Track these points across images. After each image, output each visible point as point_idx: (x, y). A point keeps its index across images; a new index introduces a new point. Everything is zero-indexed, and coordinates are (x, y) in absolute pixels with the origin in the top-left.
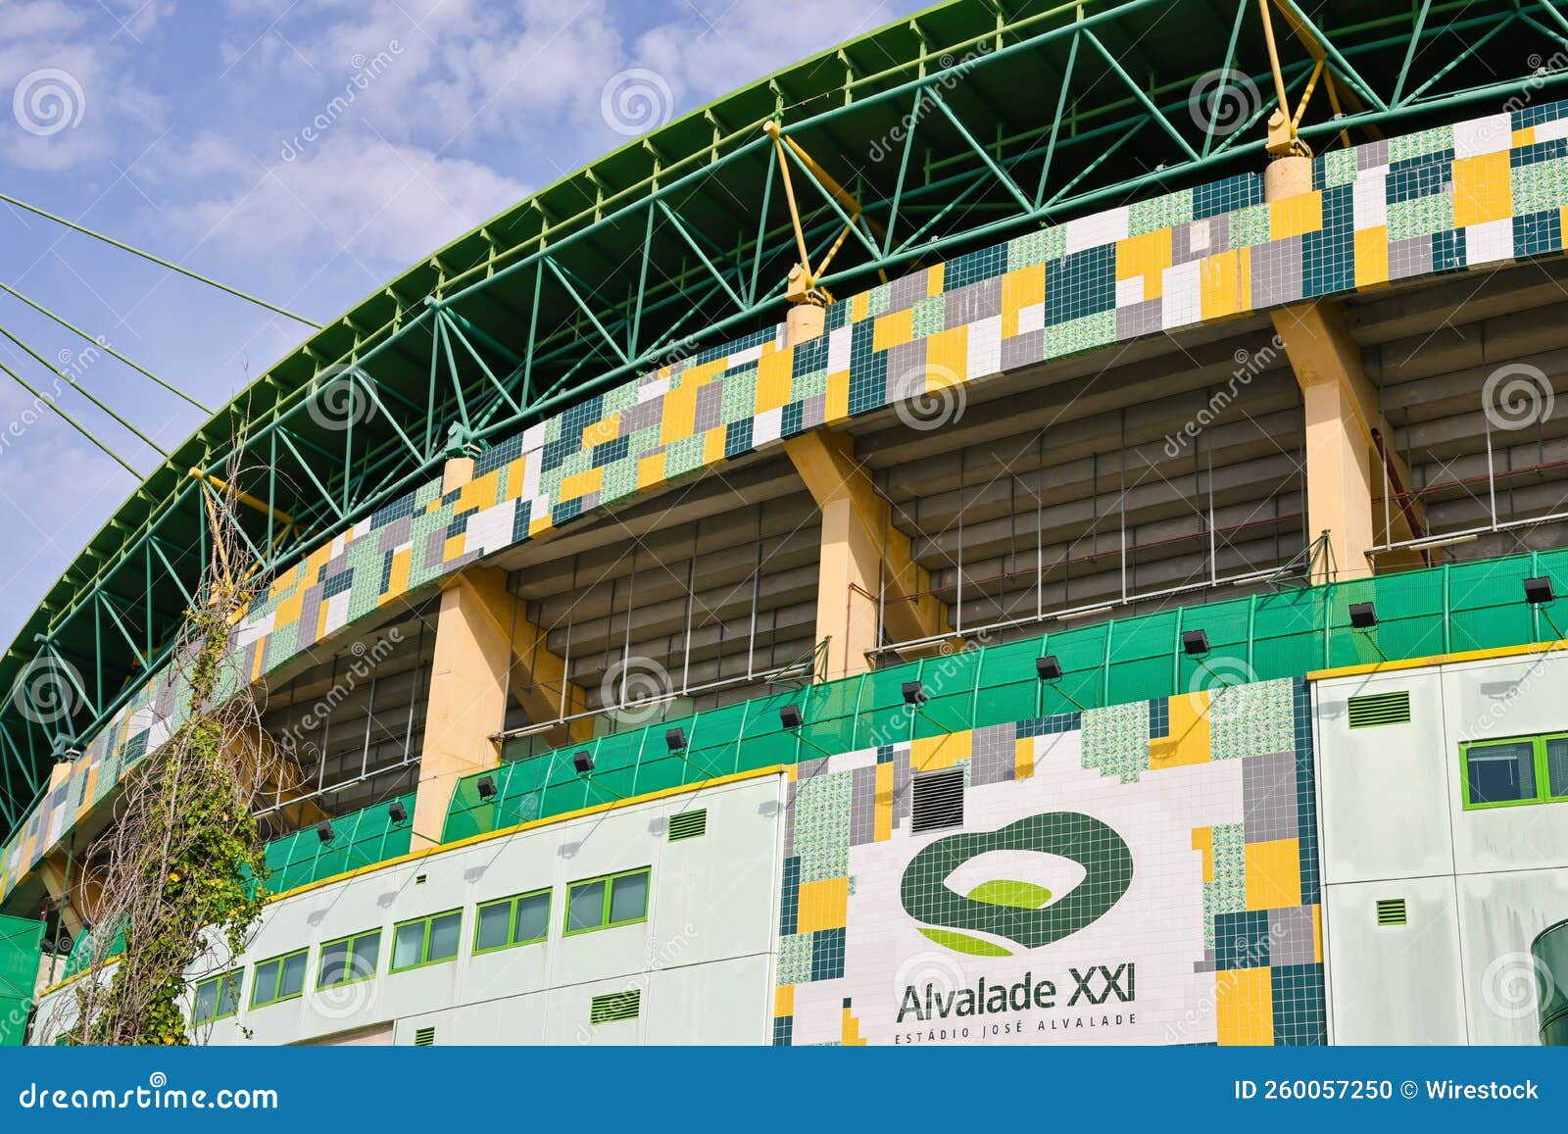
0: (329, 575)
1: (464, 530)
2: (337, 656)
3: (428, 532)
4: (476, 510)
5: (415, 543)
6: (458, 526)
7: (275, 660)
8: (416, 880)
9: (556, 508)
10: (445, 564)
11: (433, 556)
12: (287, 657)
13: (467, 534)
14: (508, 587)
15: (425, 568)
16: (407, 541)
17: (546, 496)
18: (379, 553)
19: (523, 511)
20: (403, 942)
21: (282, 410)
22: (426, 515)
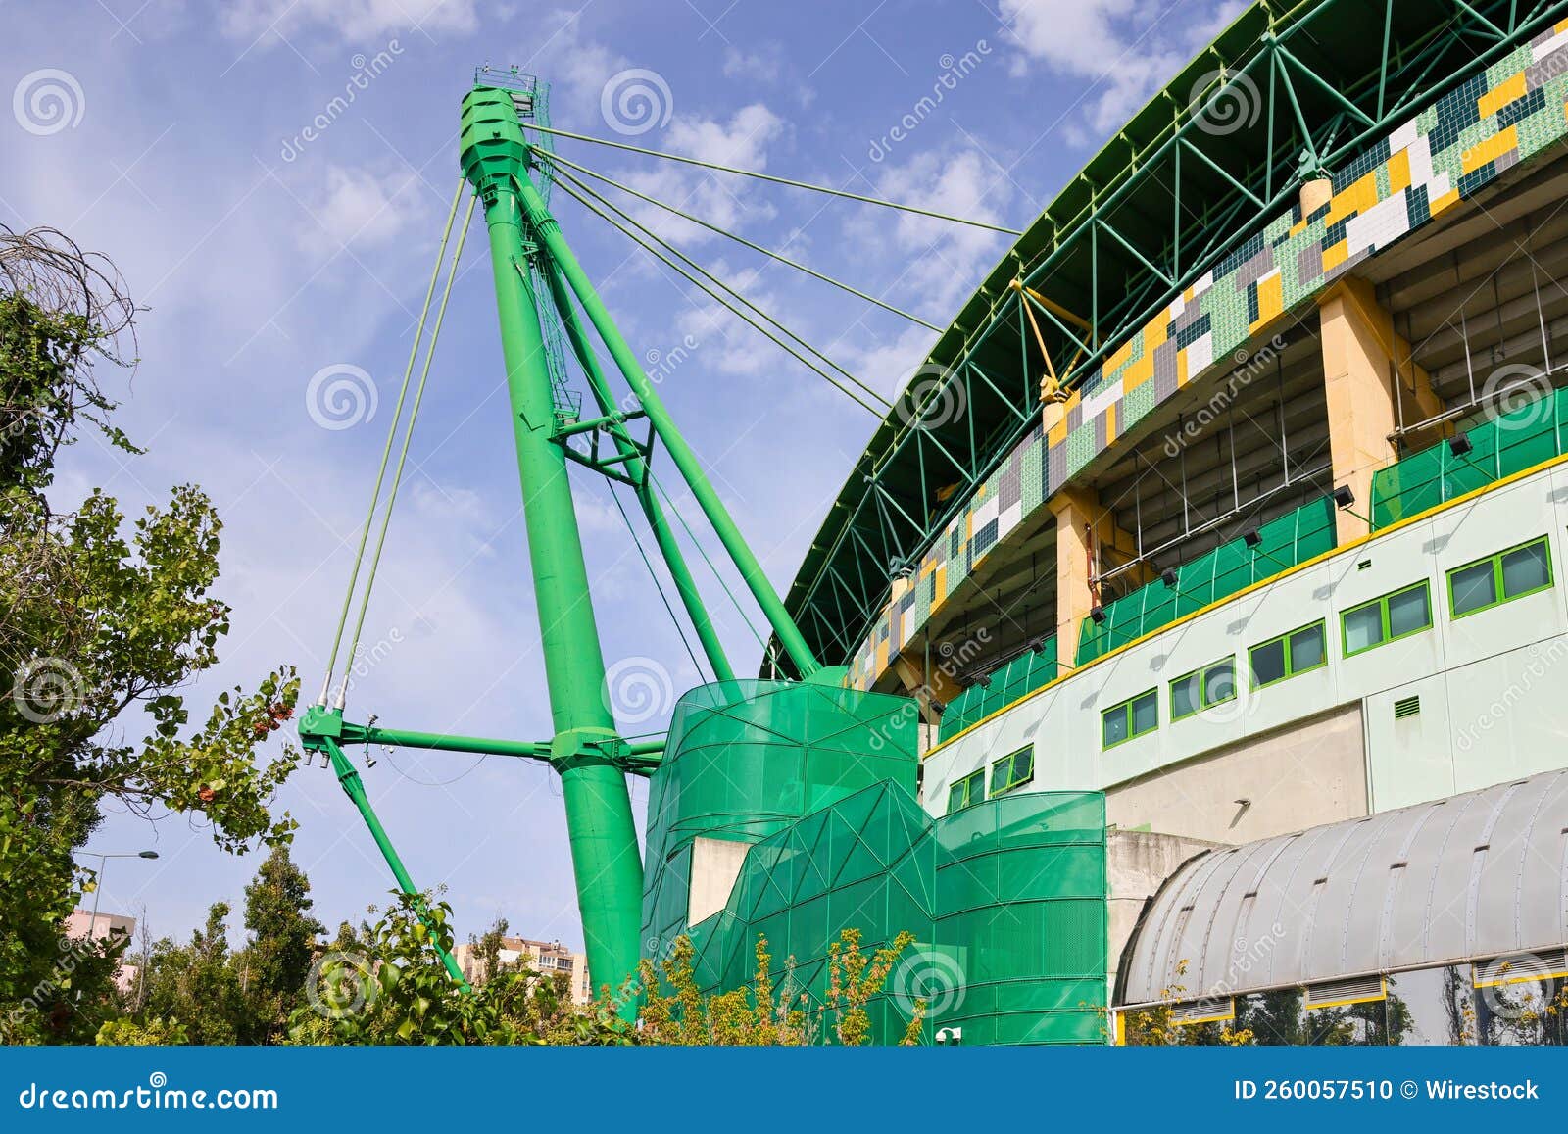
0: (1179, 329)
1: (1344, 236)
2: (1181, 415)
3: (1297, 253)
4: (1355, 214)
5: (1283, 267)
6: (1336, 234)
7: (1131, 418)
8: (1357, 567)
9: (1460, 181)
10: (1327, 274)
11: (1306, 273)
12: (1146, 412)
13: (1348, 239)
14: (1378, 299)
15: (1302, 284)
16: (1272, 268)
17: (1445, 175)
18: (1238, 290)
19: (1416, 198)
20: (1349, 630)
21: (1098, 204)
22: (1290, 240)
